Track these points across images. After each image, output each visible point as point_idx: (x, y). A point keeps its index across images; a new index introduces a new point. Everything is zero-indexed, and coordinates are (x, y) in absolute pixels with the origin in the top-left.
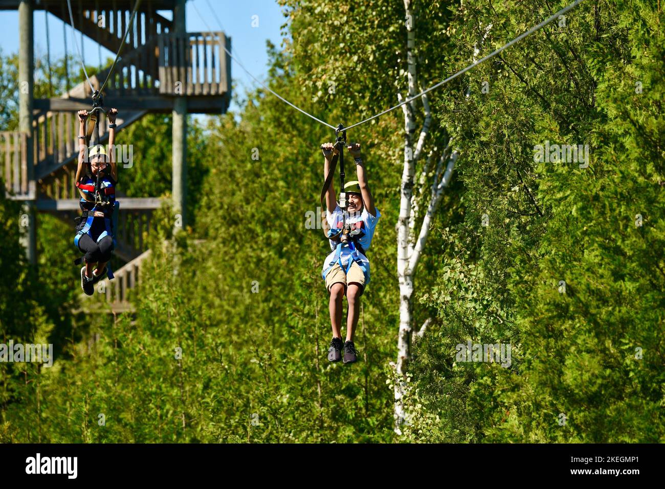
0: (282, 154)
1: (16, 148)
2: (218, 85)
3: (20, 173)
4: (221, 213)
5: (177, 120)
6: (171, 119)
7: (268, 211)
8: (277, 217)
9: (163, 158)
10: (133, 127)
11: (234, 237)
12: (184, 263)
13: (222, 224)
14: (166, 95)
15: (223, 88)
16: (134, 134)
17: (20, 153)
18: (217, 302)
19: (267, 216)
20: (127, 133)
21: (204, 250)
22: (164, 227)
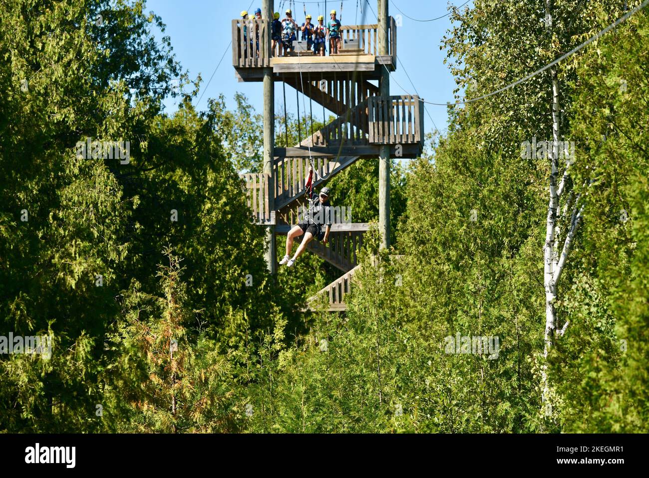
0: (458, 190)
1: (261, 186)
2: (414, 136)
3: (264, 204)
4: (412, 235)
5: (382, 163)
6: (378, 163)
7: (447, 235)
8: (454, 239)
9: (373, 191)
10: (349, 169)
11: (423, 254)
12: (388, 273)
13: (413, 244)
14: (373, 144)
15: (417, 139)
16: (349, 173)
17: (264, 189)
18: (412, 303)
19: (446, 239)
20: (344, 174)
21: (402, 263)
22: (371, 246)
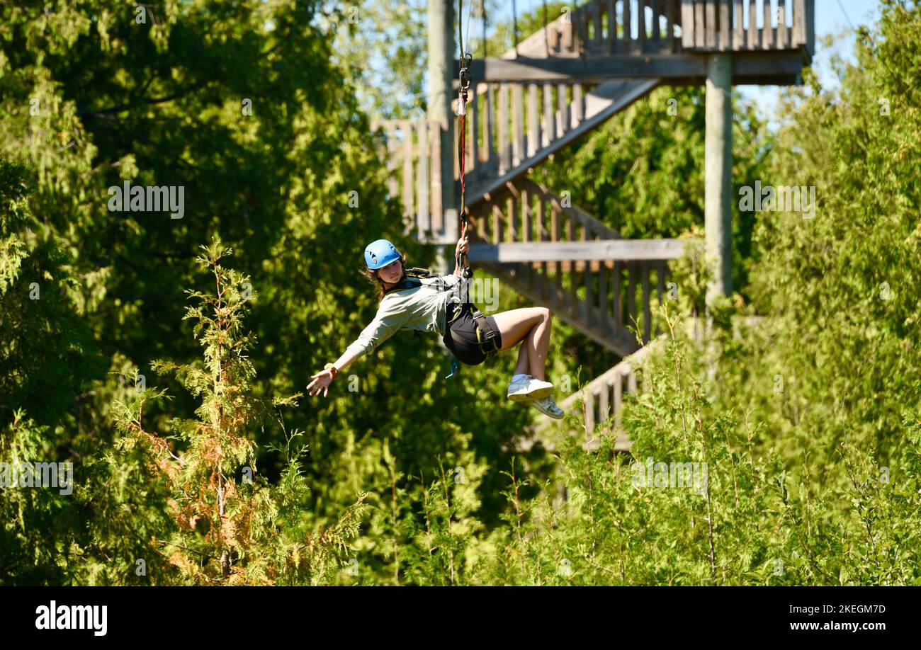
0: (902, 143)
1: (422, 151)
2: (790, 31)
3: (430, 197)
4: (790, 255)
5: (713, 95)
6: (703, 97)
7: (874, 250)
8: (891, 260)
9: (689, 167)
10: (632, 113)
11: (815, 301)
12: (726, 356)
13: (792, 276)
14: (694, 51)
15: (799, 38)
16: (634, 123)
17: (429, 159)
18: (786, 427)
19: (873, 260)
20: (622, 123)
21: (763, 334)
22: (688, 291)
